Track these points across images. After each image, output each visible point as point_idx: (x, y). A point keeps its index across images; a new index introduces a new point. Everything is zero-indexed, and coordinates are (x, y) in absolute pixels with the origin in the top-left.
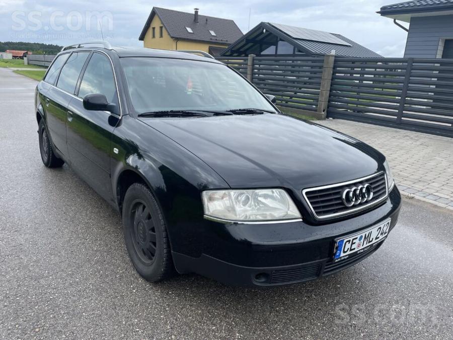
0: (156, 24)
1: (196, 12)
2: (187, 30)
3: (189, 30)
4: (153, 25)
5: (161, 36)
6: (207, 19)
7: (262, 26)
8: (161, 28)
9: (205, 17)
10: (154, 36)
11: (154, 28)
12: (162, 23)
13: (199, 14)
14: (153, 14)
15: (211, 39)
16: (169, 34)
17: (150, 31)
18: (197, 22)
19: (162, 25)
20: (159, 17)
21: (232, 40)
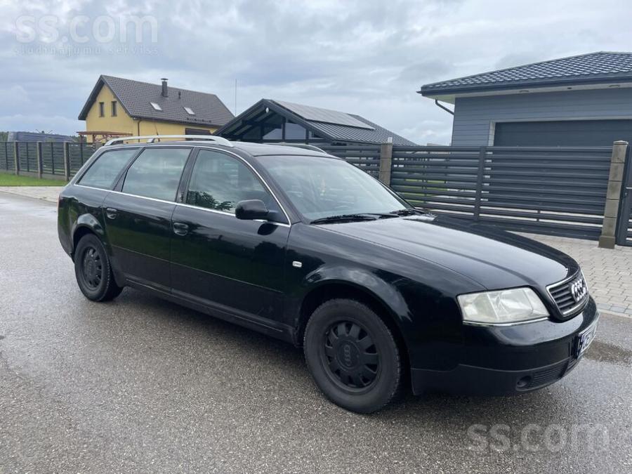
0: (106, 97)
1: (165, 84)
2: (153, 107)
3: (156, 107)
4: (100, 99)
5: (114, 114)
6: (180, 93)
7: (263, 104)
8: (114, 103)
9: (177, 89)
10: (102, 115)
11: (102, 104)
12: (115, 96)
13: (168, 85)
14: (101, 84)
15: (188, 119)
16: (127, 112)
17: (96, 107)
18: (167, 97)
19: (114, 100)
20: (110, 88)
21: (223, 122)
